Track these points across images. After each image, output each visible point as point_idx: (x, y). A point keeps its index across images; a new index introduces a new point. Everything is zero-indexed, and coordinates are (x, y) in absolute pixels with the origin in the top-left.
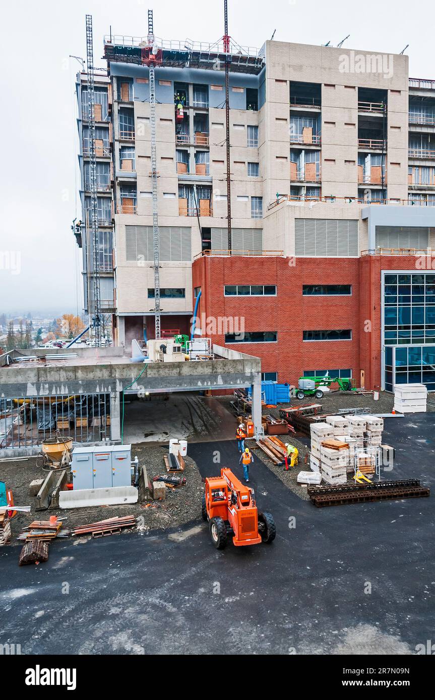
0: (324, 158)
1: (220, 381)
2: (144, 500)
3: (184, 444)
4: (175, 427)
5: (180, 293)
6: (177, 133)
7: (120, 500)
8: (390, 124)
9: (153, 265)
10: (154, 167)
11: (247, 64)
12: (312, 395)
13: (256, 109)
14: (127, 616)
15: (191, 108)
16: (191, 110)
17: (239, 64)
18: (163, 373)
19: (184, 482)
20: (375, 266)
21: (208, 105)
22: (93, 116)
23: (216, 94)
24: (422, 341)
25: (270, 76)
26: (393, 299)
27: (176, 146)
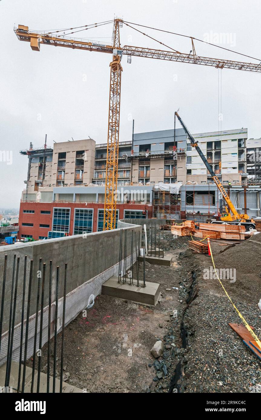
0: (65, 173)
16: (43, 163)
20: (52, 206)
24: (63, 231)
25: (54, 152)
26: (56, 216)
27: (39, 173)
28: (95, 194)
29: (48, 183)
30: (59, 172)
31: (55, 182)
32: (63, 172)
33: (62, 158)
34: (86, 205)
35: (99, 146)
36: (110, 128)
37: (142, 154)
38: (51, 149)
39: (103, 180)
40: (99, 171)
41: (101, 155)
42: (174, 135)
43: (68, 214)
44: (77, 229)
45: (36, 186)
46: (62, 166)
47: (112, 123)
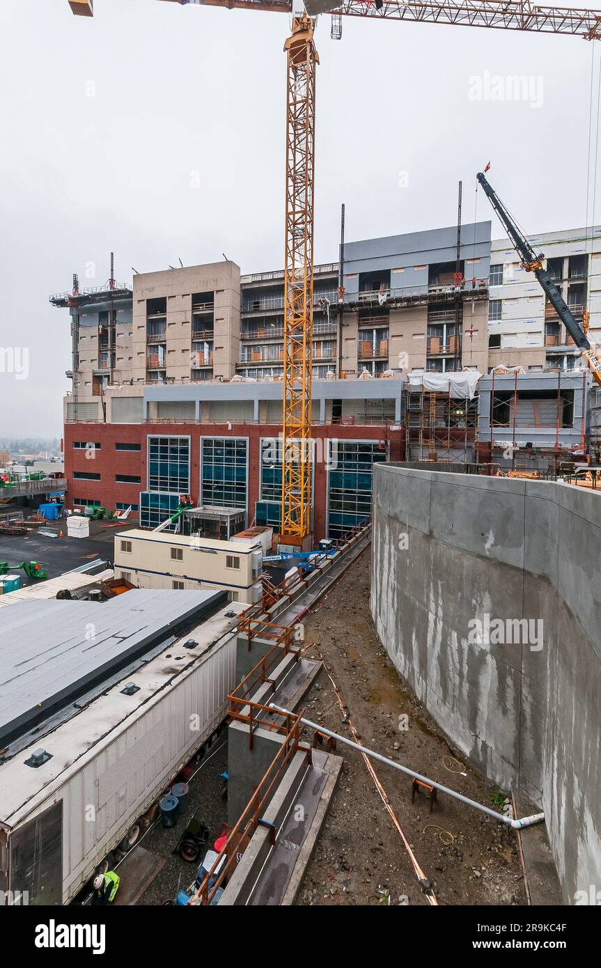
0: (168, 350)
8: (215, 317)
20: (143, 431)
24: (176, 491)
25: (135, 298)
26: (156, 457)
27: (100, 351)
28: (252, 402)
29: (125, 376)
30: (152, 348)
31: (143, 374)
32: (161, 349)
33: (155, 313)
34: (230, 428)
35: (250, 280)
36: (289, 229)
37: (369, 296)
38: (126, 291)
39: (266, 367)
40: (251, 343)
41: (255, 303)
42: (455, 243)
43: (185, 451)
44: (210, 487)
45: (96, 385)
46: (158, 333)
47: (294, 213)
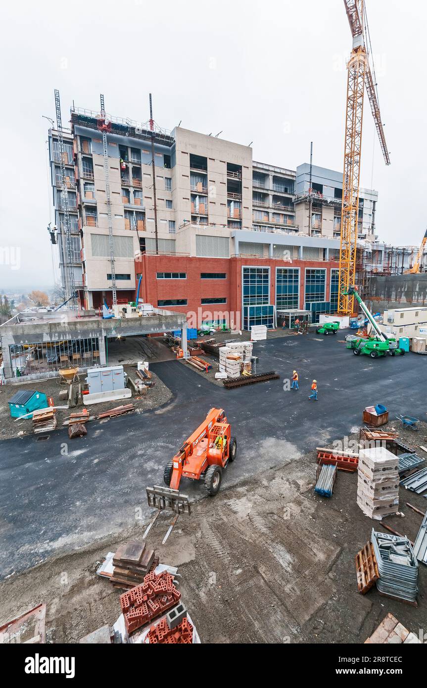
0: (209, 201)
1: (164, 328)
2: (135, 395)
3: (147, 364)
4: (136, 356)
5: (128, 277)
6: (122, 177)
7: (121, 397)
8: (243, 185)
9: (110, 259)
10: (108, 197)
11: (165, 140)
12: (207, 334)
13: (170, 168)
14: (149, 453)
15: (130, 162)
16: (130, 164)
17: (160, 139)
18: (130, 324)
19: (154, 384)
20: (239, 263)
21: (140, 162)
22: (63, 160)
23: (145, 156)
24: (261, 303)
25: (178, 149)
26: (248, 282)
27: (121, 185)
43: (266, 277)
44: (280, 299)
